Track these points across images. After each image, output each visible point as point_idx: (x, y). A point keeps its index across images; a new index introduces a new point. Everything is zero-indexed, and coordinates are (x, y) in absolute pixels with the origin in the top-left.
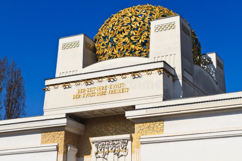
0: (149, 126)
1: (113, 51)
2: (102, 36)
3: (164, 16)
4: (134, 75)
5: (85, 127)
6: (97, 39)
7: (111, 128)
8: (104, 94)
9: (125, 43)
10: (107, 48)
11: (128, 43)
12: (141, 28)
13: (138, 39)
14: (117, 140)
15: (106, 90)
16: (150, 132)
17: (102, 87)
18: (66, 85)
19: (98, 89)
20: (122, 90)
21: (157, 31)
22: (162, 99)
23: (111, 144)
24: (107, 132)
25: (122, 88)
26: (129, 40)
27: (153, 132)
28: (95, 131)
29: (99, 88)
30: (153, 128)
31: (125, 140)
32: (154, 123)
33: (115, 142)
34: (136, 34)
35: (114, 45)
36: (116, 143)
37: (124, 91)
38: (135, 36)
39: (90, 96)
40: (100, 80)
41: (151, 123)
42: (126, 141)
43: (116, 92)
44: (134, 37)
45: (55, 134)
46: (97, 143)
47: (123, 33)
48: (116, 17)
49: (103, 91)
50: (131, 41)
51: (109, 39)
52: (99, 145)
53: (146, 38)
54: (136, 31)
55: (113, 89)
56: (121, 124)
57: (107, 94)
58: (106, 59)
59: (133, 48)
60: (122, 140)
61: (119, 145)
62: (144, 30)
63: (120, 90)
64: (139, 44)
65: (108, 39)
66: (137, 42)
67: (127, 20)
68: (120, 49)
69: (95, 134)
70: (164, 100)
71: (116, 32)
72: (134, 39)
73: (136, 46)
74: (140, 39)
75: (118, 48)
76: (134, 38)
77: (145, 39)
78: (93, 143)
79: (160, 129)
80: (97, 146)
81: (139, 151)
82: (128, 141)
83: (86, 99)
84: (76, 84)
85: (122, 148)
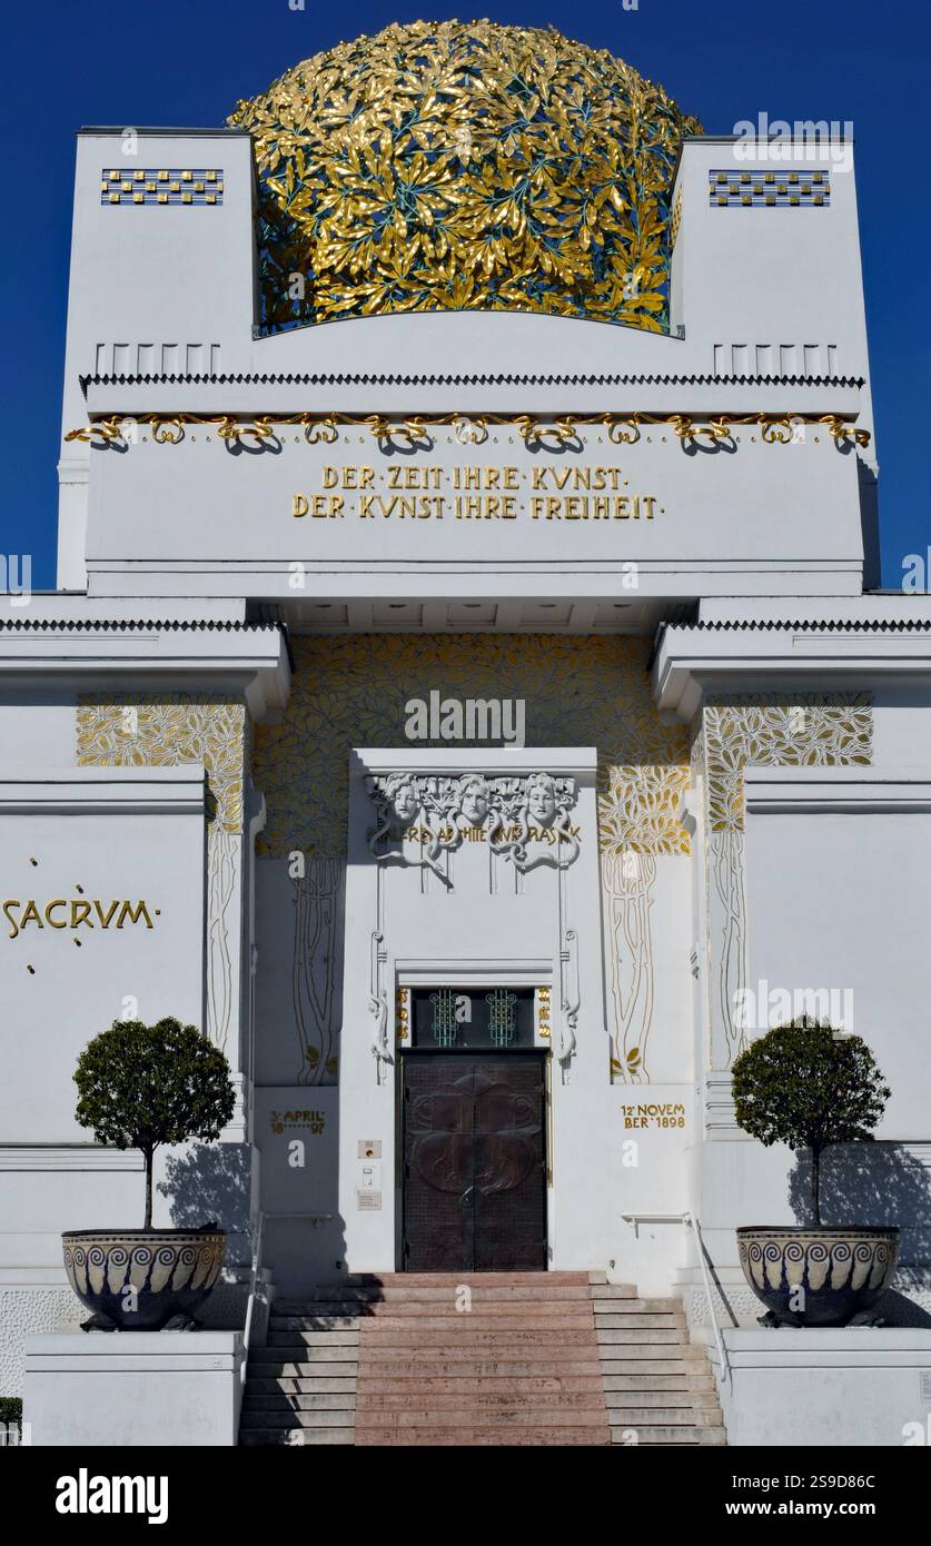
4: (689, 433)
8: (499, 512)
14: (513, 776)
15: (511, 493)
17: (485, 473)
18: (239, 427)
19: (464, 484)
20: (613, 506)
21: (719, 199)
22: (857, 581)
23: (478, 797)
25: (611, 493)
29: (465, 474)
31: (566, 776)
33: (497, 784)
36: (503, 791)
37: (630, 510)
39: (408, 514)
40: (473, 428)
42: (570, 784)
43: (580, 511)
49: (494, 493)
52: (405, 791)
55: (553, 492)
57: (524, 517)
60: (549, 774)
61: (525, 801)
63: (603, 503)
70: (869, 589)
72: (554, 221)
80: (383, 801)
81: (735, 846)
82: (577, 784)
83: (386, 527)
84: (307, 431)
85: (544, 822)
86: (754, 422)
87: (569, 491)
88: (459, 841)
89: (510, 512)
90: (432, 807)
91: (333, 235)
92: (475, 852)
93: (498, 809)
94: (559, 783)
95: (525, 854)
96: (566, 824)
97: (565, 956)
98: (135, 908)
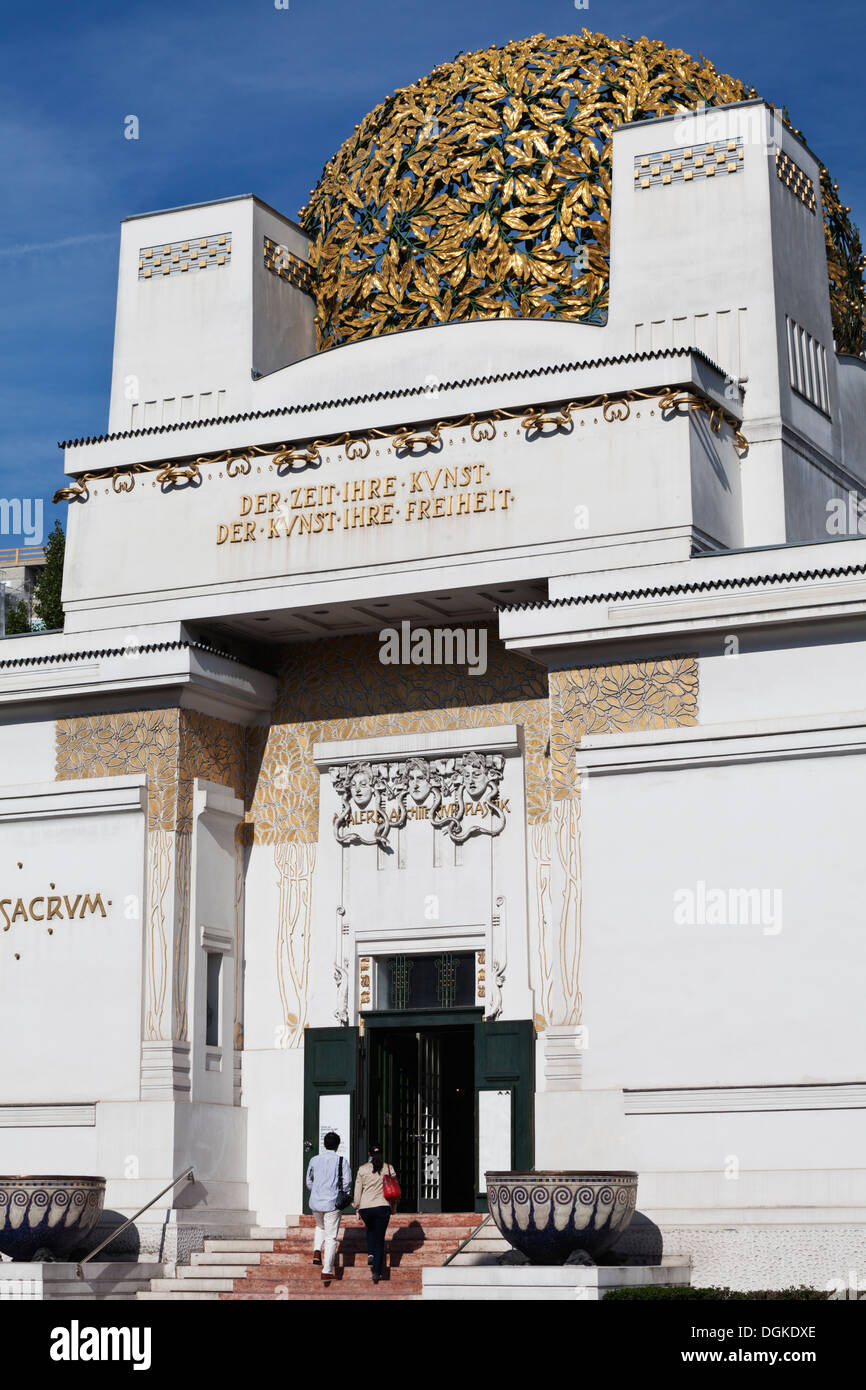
0: (623, 686)
1: (412, 287)
2: (350, 206)
3: (676, 97)
4: (539, 424)
5: (279, 691)
6: (323, 219)
7: (414, 695)
8: (378, 519)
9: (473, 243)
11: (490, 244)
12: (557, 162)
13: (545, 223)
14: (448, 756)
15: (388, 501)
16: (625, 717)
17: (367, 485)
18: (177, 471)
19: (351, 496)
20: (473, 500)
21: (645, 182)
22: (686, 546)
23: (420, 778)
25: (473, 488)
26: (496, 228)
27: (647, 717)
29: (351, 489)
30: (643, 697)
31: (494, 753)
32: (649, 671)
33: (437, 764)
34: (533, 199)
36: (442, 771)
37: (487, 502)
38: (529, 205)
39: (305, 531)
40: (359, 445)
42: (497, 759)
43: (445, 509)
44: (518, 211)
46: (345, 772)
47: (461, 190)
48: (418, 104)
49: (376, 502)
50: (506, 230)
51: (389, 223)
52: (358, 778)
53: (585, 218)
54: (532, 181)
55: (427, 495)
57: (399, 521)
58: (371, 327)
59: (518, 271)
60: (478, 753)
61: (459, 780)
62: (572, 173)
63: (465, 499)
64: (546, 248)
65: (384, 220)
66: (539, 241)
67: (480, 120)
68: (449, 274)
70: (695, 553)
71: (425, 187)
72: (524, 226)
73: (536, 258)
74: (553, 222)
75: (439, 270)
76: (522, 218)
77: (579, 223)
78: (324, 769)
79: (677, 699)
80: (345, 786)
81: (574, 811)
82: (503, 761)
83: (288, 545)
84: (228, 467)
85: (476, 797)
86: (598, 404)
87: (439, 492)
88: (406, 817)
89: (388, 518)
90: (384, 790)
92: (420, 828)
93: (438, 788)
94: (488, 760)
95: (461, 829)
96: (494, 798)
97: (495, 921)
98: (93, 899)
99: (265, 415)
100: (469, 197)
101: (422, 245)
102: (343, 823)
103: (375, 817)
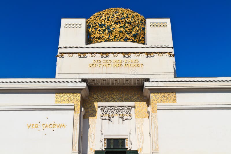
0: (164, 96)
1: (109, 37)
2: (99, 24)
7: (115, 96)
8: (119, 66)
9: (121, 32)
10: (103, 33)
12: (133, 23)
14: (122, 106)
15: (121, 64)
16: (164, 101)
17: (117, 61)
18: (81, 54)
19: (114, 62)
20: (136, 65)
21: (152, 26)
22: (173, 76)
23: (117, 110)
24: (111, 99)
26: (124, 30)
27: (168, 101)
28: (99, 98)
30: (167, 98)
31: (130, 106)
32: (168, 94)
34: (129, 27)
35: (111, 32)
36: (121, 109)
37: (139, 66)
39: (106, 67)
40: (116, 54)
41: (165, 94)
42: (131, 107)
43: (131, 66)
44: (128, 29)
45: (71, 96)
46: (103, 108)
47: (118, 24)
49: (119, 64)
50: (126, 31)
52: (106, 109)
55: (128, 63)
56: (125, 94)
57: (123, 67)
60: (128, 106)
61: (124, 110)
65: (105, 27)
66: (130, 33)
68: (117, 35)
69: (100, 100)
70: (175, 77)
72: (128, 31)
74: (132, 31)
78: (99, 107)
79: (173, 99)
80: (103, 110)
81: (156, 115)
82: (132, 108)
83: (102, 69)
84: (91, 55)
85: (127, 113)
86: (157, 53)
87: (130, 63)
88: (114, 116)
89: (121, 66)
90: (110, 111)
91: (98, 33)
92: (116, 118)
93: (120, 111)
94: (129, 107)
95: (124, 118)
96: (130, 114)
97: (130, 134)
98: (63, 125)
99: (99, 48)
100: (121, 25)
101: (112, 31)
102: (102, 116)
103: (108, 116)
